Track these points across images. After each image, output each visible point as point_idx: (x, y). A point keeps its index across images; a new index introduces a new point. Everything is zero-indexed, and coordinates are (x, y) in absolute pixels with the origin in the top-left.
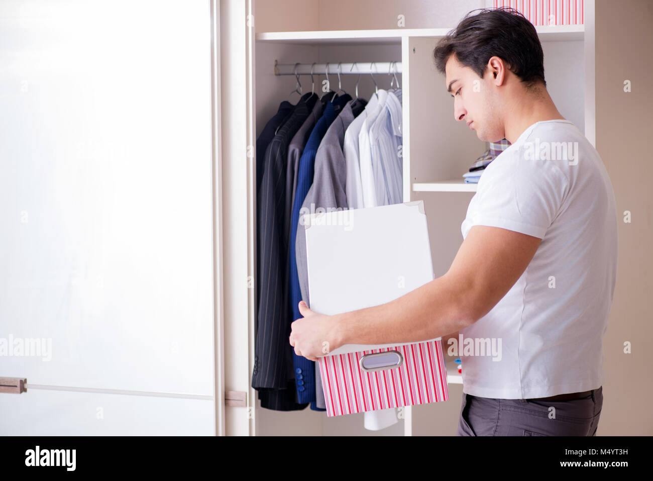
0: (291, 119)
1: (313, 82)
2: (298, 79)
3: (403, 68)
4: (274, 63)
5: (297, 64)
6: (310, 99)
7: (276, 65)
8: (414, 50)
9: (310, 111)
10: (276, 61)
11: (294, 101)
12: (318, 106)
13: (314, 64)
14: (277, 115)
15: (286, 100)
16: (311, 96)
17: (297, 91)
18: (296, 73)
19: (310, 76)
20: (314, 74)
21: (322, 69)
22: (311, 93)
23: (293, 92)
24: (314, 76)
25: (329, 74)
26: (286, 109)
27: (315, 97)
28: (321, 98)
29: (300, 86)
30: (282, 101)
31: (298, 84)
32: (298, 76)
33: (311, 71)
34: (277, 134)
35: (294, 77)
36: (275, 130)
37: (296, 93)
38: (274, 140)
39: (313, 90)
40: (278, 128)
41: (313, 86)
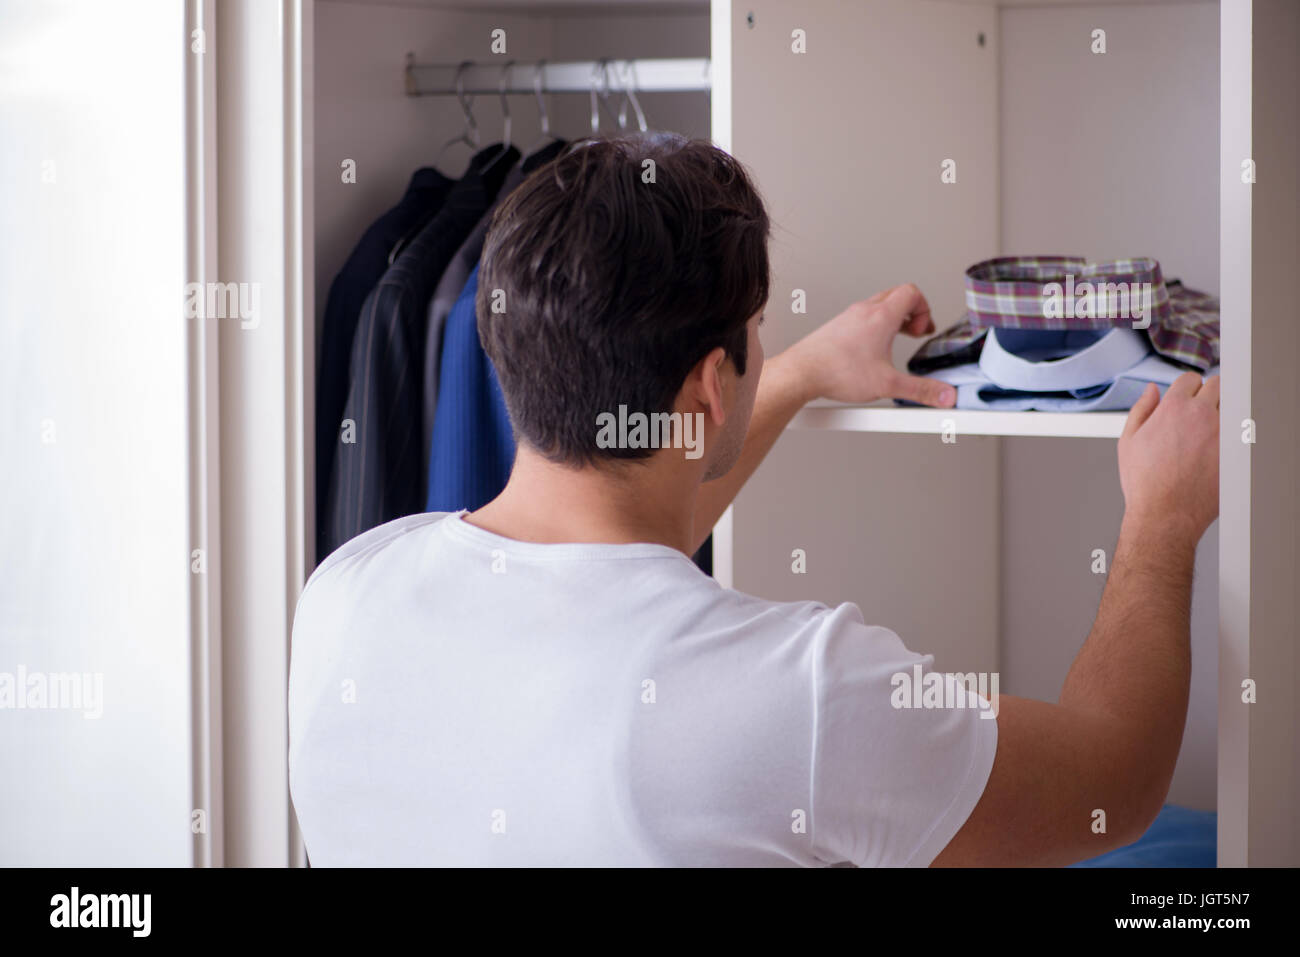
0: (437, 219)
1: (506, 112)
2: (467, 108)
3: (715, 74)
5: (465, 66)
6: (496, 163)
7: (410, 68)
10: (412, 58)
11: (455, 165)
13: (510, 64)
15: (427, 163)
16: (502, 153)
17: (466, 139)
18: (460, 87)
19: (497, 99)
20: (509, 92)
21: (528, 78)
22: (498, 147)
23: (453, 142)
24: (509, 98)
25: (545, 91)
26: (428, 187)
27: (514, 153)
28: (527, 150)
29: (473, 123)
30: (417, 166)
31: (466, 120)
32: (467, 98)
33: (502, 85)
34: (395, 260)
35: (454, 99)
36: (389, 252)
37: (462, 144)
38: (383, 281)
39: (507, 138)
40: (399, 244)
41: (508, 124)
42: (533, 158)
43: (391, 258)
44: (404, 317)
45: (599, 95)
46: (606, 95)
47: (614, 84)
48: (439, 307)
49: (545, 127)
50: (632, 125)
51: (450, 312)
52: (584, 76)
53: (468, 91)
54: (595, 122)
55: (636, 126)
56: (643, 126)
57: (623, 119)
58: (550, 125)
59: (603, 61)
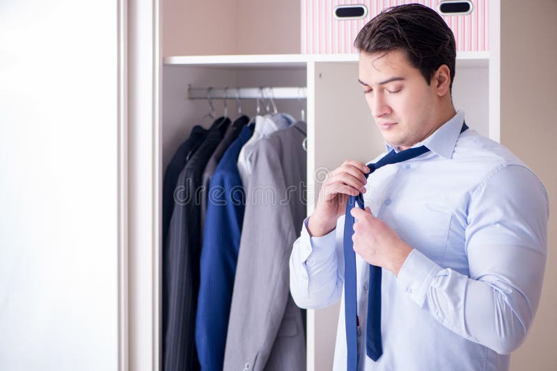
0: (203, 145)
1: (226, 105)
2: (211, 103)
3: (309, 93)
4: (188, 87)
5: (210, 89)
6: (223, 123)
7: (189, 89)
8: (320, 75)
9: (222, 136)
10: (190, 85)
11: (207, 125)
12: (230, 130)
13: (226, 88)
14: (189, 140)
15: (198, 124)
16: (224, 120)
17: (210, 115)
18: (209, 97)
19: (222, 100)
20: (227, 98)
21: (234, 93)
22: (221, 119)
23: (206, 116)
24: (227, 100)
25: (240, 98)
26: (198, 134)
27: (228, 121)
28: (233, 120)
29: (213, 109)
30: (194, 125)
31: (210, 108)
32: (211, 100)
33: (224, 96)
34: (189, 159)
35: (206, 102)
36: (186, 155)
37: (208, 117)
38: (187, 166)
39: (226, 115)
40: (190, 153)
41: (226, 110)
42: (236, 122)
43: (187, 159)
44: (194, 179)
45: (260, 100)
46: (263, 100)
47: (265, 96)
48: (206, 176)
49: (240, 111)
50: (272, 111)
51: (211, 178)
52: (254, 93)
53: (212, 98)
54: (258, 110)
55: (273, 111)
56: (276, 111)
57: (268, 109)
58: (242, 110)
59: (261, 88)
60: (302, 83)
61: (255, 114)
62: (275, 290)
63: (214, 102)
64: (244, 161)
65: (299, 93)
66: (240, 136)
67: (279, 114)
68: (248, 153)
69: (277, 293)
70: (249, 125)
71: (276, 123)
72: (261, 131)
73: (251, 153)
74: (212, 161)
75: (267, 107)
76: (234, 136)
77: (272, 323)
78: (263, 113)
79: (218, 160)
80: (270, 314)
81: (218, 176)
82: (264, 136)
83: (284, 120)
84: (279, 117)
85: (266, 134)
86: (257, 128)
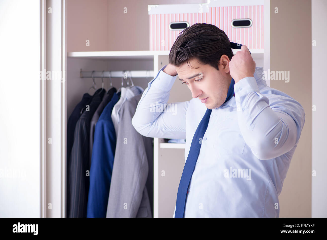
1: (103, 81)
2: (94, 80)
3: (154, 73)
4: (80, 71)
5: (93, 72)
6: (101, 92)
7: (81, 72)
8: (161, 63)
9: (101, 99)
10: (81, 69)
11: (92, 93)
12: (106, 96)
13: (103, 71)
14: (82, 102)
15: (86, 92)
17: (93, 87)
18: (93, 76)
19: (101, 79)
20: (103, 77)
21: (108, 74)
22: (101, 89)
23: (91, 88)
24: (104, 79)
25: (111, 77)
26: (87, 99)
27: (104, 91)
28: (107, 90)
29: (95, 84)
30: (84, 93)
31: (93, 83)
33: (102, 76)
35: (91, 79)
36: (81, 111)
38: (81, 117)
39: (103, 87)
40: (82, 110)
41: (103, 84)
42: (109, 91)
43: (81, 112)
44: (86, 125)
46: (125, 79)
47: (126, 76)
48: (93, 123)
49: (111, 85)
50: (130, 84)
51: (95, 124)
52: (119, 74)
53: (94, 77)
54: (122, 84)
55: (132, 85)
56: (133, 85)
57: (128, 83)
58: (112, 85)
59: (124, 71)
60: (151, 68)
61: (121, 87)
62: (135, 190)
63: (96, 79)
64: (115, 114)
65: (146, 74)
66: (112, 99)
67: (134, 87)
68: (118, 109)
69: (136, 192)
70: (117, 93)
71: (133, 91)
72: (125, 97)
73: (119, 109)
74: (96, 115)
75: (128, 82)
76: (109, 100)
77: (133, 209)
78: (125, 86)
79: (99, 114)
80: (132, 205)
81: (100, 123)
82: (127, 99)
83: (137, 90)
84: (134, 88)
85: (128, 99)
86: (122, 95)
